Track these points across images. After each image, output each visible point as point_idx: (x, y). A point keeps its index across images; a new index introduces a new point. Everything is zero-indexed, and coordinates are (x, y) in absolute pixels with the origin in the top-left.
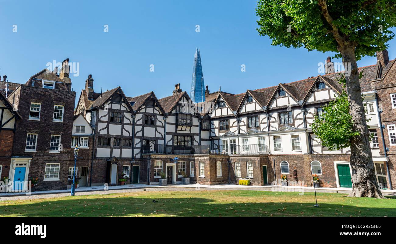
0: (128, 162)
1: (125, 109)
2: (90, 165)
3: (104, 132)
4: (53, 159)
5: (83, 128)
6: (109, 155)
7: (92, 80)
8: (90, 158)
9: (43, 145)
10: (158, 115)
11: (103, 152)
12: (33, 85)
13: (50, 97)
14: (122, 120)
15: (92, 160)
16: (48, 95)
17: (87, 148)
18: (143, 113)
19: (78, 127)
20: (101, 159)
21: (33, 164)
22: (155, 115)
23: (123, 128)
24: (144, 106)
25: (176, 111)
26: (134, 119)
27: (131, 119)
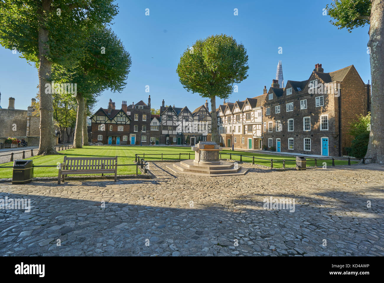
0: (175, 136)
1: (174, 114)
2: (159, 137)
3: (165, 124)
4: (143, 134)
5: (156, 123)
6: (167, 133)
7: (164, 102)
8: (159, 134)
9: (140, 129)
10: (190, 116)
11: (164, 132)
12: (135, 108)
13: (141, 112)
14: (173, 119)
15: (160, 135)
16: (140, 111)
17: (158, 130)
18: (182, 116)
19: (154, 123)
20: (164, 134)
21: (137, 136)
22: (188, 116)
23: (173, 122)
24: (183, 113)
25: (199, 114)
26: (178, 119)
27: (177, 119)
